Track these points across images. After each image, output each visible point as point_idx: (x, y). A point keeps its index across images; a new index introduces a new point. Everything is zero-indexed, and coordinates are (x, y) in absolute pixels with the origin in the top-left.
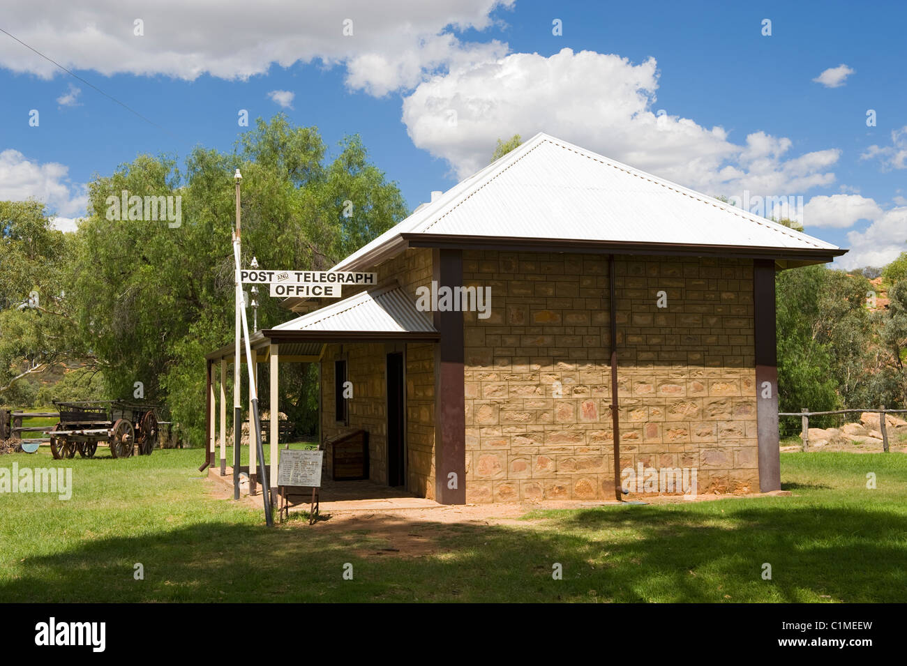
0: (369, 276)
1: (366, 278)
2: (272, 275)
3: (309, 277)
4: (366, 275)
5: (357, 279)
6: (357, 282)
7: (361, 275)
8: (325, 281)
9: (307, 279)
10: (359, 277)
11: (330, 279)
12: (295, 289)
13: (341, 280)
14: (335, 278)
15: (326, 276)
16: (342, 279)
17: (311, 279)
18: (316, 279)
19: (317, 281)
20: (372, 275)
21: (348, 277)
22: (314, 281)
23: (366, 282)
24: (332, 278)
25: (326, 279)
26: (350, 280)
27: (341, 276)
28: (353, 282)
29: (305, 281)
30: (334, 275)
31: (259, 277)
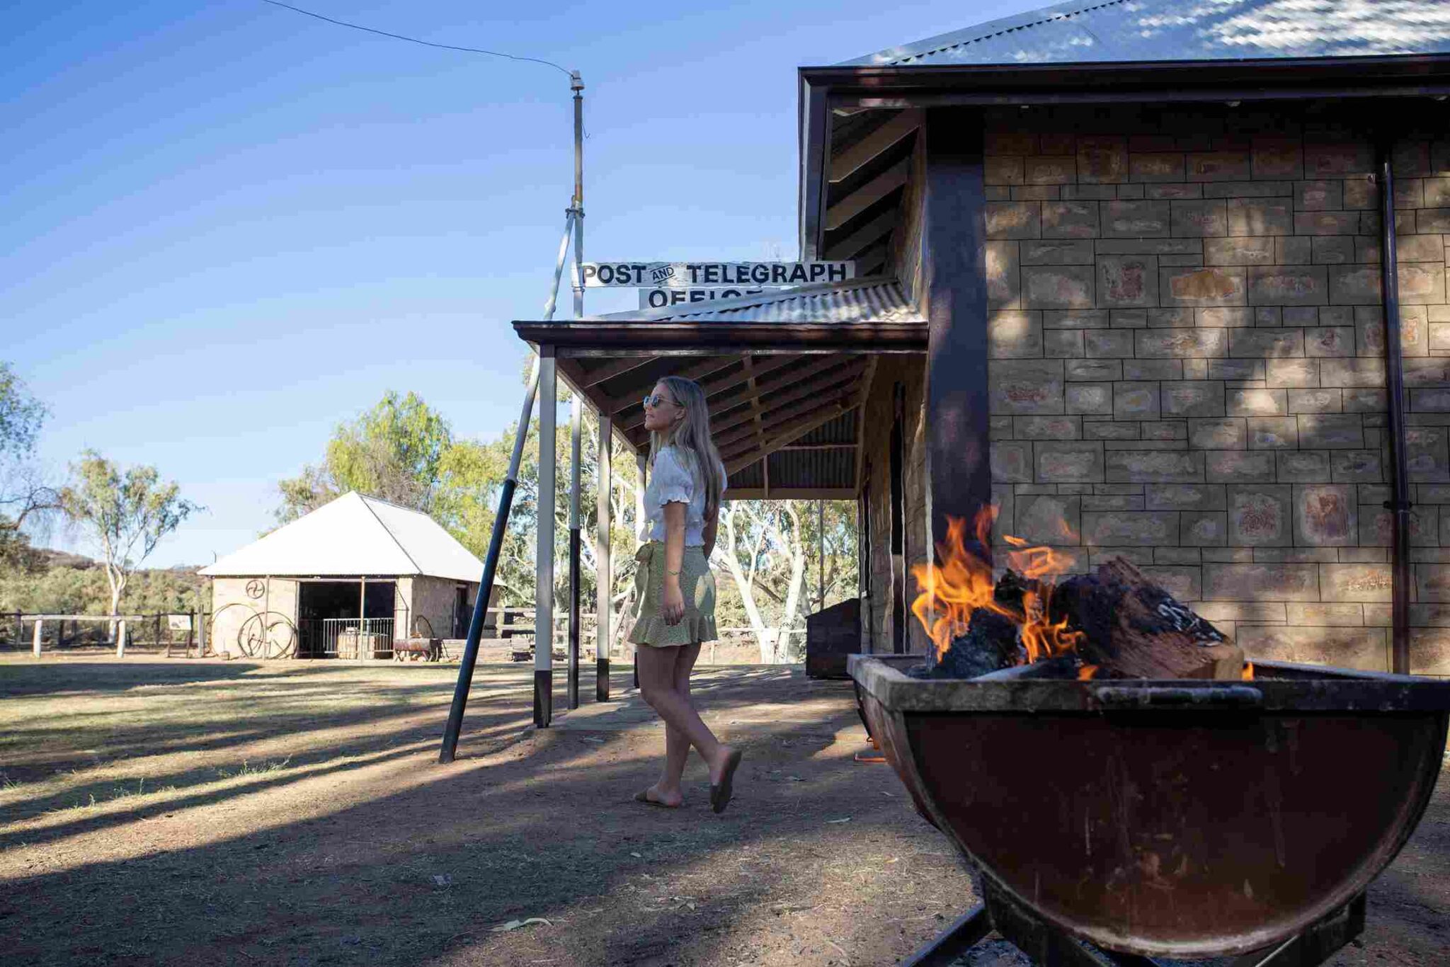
0: (837, 267)
1: (832, 273)
2: (643, 272)
3: (716, 274)
4: (831, 267)
5: (813, 275)
6: (813, 279)
7: (822, 267)
8: (748, 280)
9: (711, 277)
10: (817, 270)
11: (759, 276)
12: (688, 297)
13: (780, 278)
14: (767, 275)
15: (750, 271)
16: (783, 274)
17: (720, 277)
18: (729, 278)
19: (732, 281)
20: (843, 266)
21: (795, 271)
22: (726, 280)
23: (831, 278)
24: (762, 274)
25: (749, 277)
26: (799, 277)
27: (780, 270)
28: (806, 280)
29: (707, 280)
30: (766, 268)
31: (616, 275)
